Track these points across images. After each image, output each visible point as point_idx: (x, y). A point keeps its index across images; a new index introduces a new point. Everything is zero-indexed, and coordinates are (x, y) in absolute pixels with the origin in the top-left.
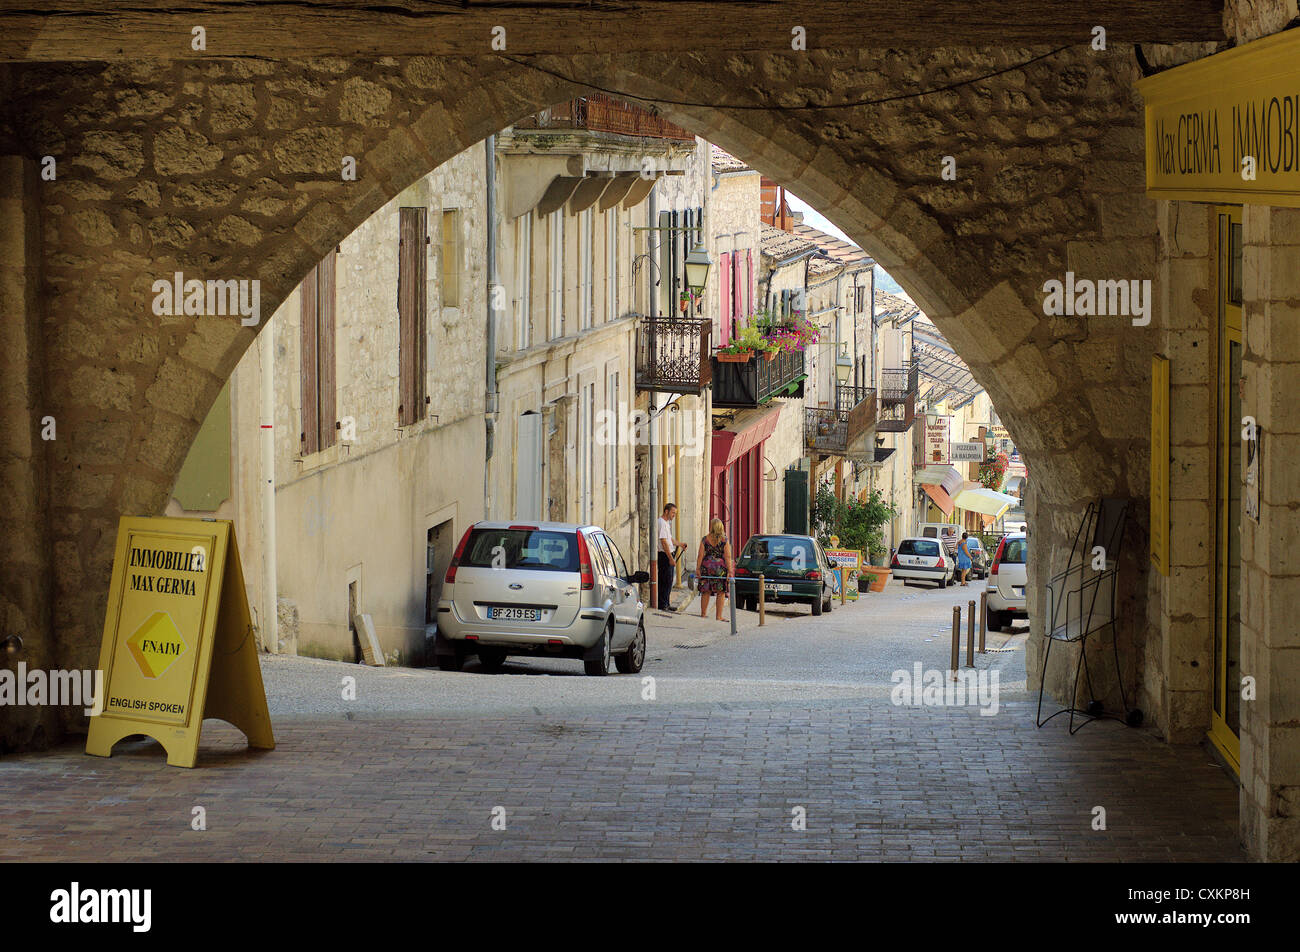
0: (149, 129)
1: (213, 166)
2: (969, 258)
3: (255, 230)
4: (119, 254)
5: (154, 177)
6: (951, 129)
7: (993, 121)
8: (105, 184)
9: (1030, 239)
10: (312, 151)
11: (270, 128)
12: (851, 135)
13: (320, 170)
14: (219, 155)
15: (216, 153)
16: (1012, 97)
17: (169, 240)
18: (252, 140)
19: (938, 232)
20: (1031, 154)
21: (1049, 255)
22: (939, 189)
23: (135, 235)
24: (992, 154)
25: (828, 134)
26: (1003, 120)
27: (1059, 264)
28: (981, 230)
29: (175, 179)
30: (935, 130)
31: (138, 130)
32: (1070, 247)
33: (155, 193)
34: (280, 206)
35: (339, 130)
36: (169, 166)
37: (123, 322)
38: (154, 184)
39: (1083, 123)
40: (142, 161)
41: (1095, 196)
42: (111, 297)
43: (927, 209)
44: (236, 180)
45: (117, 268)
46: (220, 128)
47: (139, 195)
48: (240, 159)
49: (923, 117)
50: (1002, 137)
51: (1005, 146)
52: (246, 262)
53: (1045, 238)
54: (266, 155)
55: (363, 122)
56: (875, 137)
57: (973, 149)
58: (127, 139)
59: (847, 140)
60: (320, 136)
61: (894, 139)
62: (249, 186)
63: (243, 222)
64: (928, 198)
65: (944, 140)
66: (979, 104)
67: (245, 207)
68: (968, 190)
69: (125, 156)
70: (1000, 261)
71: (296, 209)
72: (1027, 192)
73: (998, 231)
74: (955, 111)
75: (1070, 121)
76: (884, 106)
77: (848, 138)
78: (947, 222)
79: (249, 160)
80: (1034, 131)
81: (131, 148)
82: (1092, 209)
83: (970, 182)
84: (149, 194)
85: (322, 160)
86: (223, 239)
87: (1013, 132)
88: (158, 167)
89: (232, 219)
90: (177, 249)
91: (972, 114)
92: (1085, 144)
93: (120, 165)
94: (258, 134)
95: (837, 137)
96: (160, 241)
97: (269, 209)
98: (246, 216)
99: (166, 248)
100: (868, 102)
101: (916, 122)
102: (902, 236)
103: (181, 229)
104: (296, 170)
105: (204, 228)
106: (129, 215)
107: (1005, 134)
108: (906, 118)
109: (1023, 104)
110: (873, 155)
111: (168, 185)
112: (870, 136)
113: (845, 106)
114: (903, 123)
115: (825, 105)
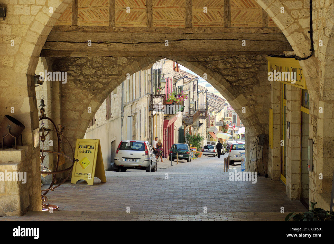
0: (82, 66)
1: (94, 73)
2: (235, 89)
3: (101, 85)
4: (76, 89)
5: (83, 75)
6: (232, 65)
7: (240, 64)
8: (73, 76)
9: (246, 86)
10: (112, 70)
11: (104, 65)
14: (95, 71)
15: (94, 70)
16: (243, 59)
17: (85, 87)
18: (101, 68)
19: (229, 85)
20: (246, 70)
21: (250, 89)
22: (229, 77)
23: (79, 86)
24: (239, 70)
25: (209, 66)
26: (241, 64)
27: (252, 91)
28: (237, 84)
29: (87, 75)
30: (229, 65)
31: (79, 66)
32: (254, 87)
33: (83, 78)
34: (106, 80)
35: (117, 66)
36: (85, 73)
37: (77, 102)
38: (82, 76)
39: (256, 64)
40: (80, 72)
41: (259, 78)
42: (74, 97)
43: (227, 80)
44: (98, 75)
45: (75, 92)
46: (95, 65)
47: (80, 78)
48: (99, 71)
49: (226, 63)
50: (241, 67)
51: (241, 68)
53: (249, 86)
54: (104, 71)
55: (122, 64)
57: (236, 69)
60: (114, 67)
61: (221, 67)
62: (100, 77)
64: (227, 78)
65: (230, 67)
66: (237, 61)
67: (100, 80)
68: (235, 77)
69: (77, 71)
70: (241, 90)
71: (109, 81)
72: (246, 77)
73: (241, 84)
74: (232, 62)
75: (254, 64)
76: (219, 61)
77: (212, 67)
78: (231, 83)
79: (100, 72)
80: (247, 66)
81: (78, 69)
82: (258, 80)
83: (235, 75)
84: (81, 78)
85: (114, 72)
86: (96, 86)
87: (243, 66)
88: (83, 73)
89: (97, 83)
90: (87, 88)
91: (235, 63)
92: (257, 68)
93: (76, 73)
94: (102, 67)
96: (84, 87)
97: (104, 81)
98: (100, 82)
99: (85, 88)
100: (216, 60)
102: (222, 85)
103: (87, 85)
104: (109, 73)
105: (92, 84)
106: (78, 82)
107: (242, 66)
108: (223, 63)
109: (245, 61)
110: (217, 70)
111: (85, 76)
112: (216, 67)
113: (212, 61)
114: (223, 64)
115: (208, 61)
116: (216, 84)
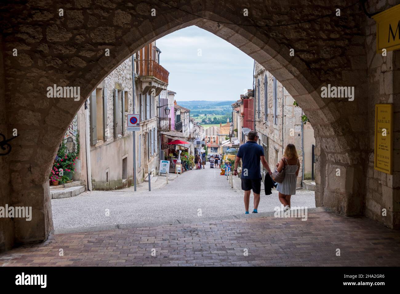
0: (45, 25)
1: (68, 39)
2: (314, 75)
3: (84, 62)
4: (34, 70)
5: (46, 42)
6: (308, 34)
7: (321, 32)
8: (28, 44)
9: (332, 69)
10: (104, 35)
11: (89, 26)
12: (279, 35)
13: (107, 42)
14: (70, 35)
15: (69, 35)
16: (326, 25)
17: (53, 65)
18: (82, 30)
19: (306, 67)
20: (331, 43)
21: (337, 75)
22: (305, 53)
23: (40, 63)
24: (321, 43)
25: (272, 35)
26: (324, 32)
27: (340, 78)
28: (317, 66)
29: (54, 43)
30: (304, 34)
31: (40, 25)
32: (343, 72)
33: (47, 48)
34: (93, 54)
35: (113, 28)
36: (52, 38)
37: (36, 94)
38: (46, 45)
39: (346, 34)
40: (42, 36)
41: (350, 57)
42: (31, 85)
43: (301, 59)
44: (77, 44)
45: (33, 75)
46: (71, 26)
47: (41, 48)
48: (78, 37)
49: (301, 30)
51: (324, 40)
52: (81, 73)
53: (336, 69)
54: (87, 35)
55: (122, 25)
56: (286, 36)
57: (315, 41)
58: (36, 28)
59: (278, 37)
60: (107, 30)
61: (292, 37)
62: (80, 47)
63: (80, 59)
64: (302, 56)
65: (306, 38)
66: (317, 27)
67: (80, 54)
68: (314, 54)
69: (36, 34)
70: (324, 76)
71: (98, 55)
72: (331, 55)
73: (322, 67)
74: (309, 29)
75: (343, 33)
76: (289, 27)
77: (278, 36)
78: (308, 63)
79: (81, 37)
80: (333, 36)
81: (38, 32)
82: (349, 61)
83: (314, 51)
84: (44, 48)
85: (108, 38)
86: (72, 64)
87: (326, 36)
88: (48, 38)
89: (75, 58)
90: (55, 68)
91: (314, 30)
92: (347, 41)
93: (34, 38)
94: (85, 28)
95: (275, 36)
96: (49, 65)
97: (89, 55)
98: (80, 57)
99: (51, 68)
100: (284, 25)
101: (298, 32)
102: (295, 68)
103: (57, 61)
104: (98, 41)
105: (65, 61)
106: (37, 55)
107: (324, 37)
108: (296, 30)
109: (329, 27)
110: (286, 42)
111: (51, 45)
112: (284, 36)
113: (277, 26)
114: (295, 32)
115: (271, 25)
116: (285, 65)
